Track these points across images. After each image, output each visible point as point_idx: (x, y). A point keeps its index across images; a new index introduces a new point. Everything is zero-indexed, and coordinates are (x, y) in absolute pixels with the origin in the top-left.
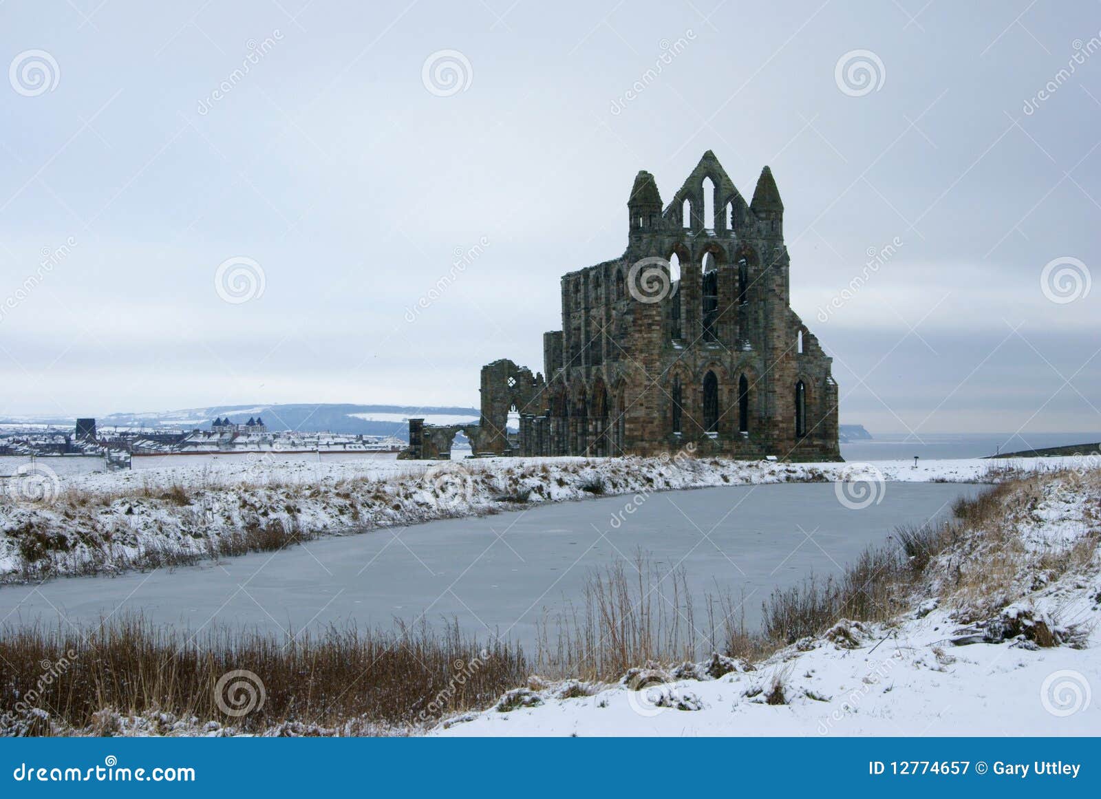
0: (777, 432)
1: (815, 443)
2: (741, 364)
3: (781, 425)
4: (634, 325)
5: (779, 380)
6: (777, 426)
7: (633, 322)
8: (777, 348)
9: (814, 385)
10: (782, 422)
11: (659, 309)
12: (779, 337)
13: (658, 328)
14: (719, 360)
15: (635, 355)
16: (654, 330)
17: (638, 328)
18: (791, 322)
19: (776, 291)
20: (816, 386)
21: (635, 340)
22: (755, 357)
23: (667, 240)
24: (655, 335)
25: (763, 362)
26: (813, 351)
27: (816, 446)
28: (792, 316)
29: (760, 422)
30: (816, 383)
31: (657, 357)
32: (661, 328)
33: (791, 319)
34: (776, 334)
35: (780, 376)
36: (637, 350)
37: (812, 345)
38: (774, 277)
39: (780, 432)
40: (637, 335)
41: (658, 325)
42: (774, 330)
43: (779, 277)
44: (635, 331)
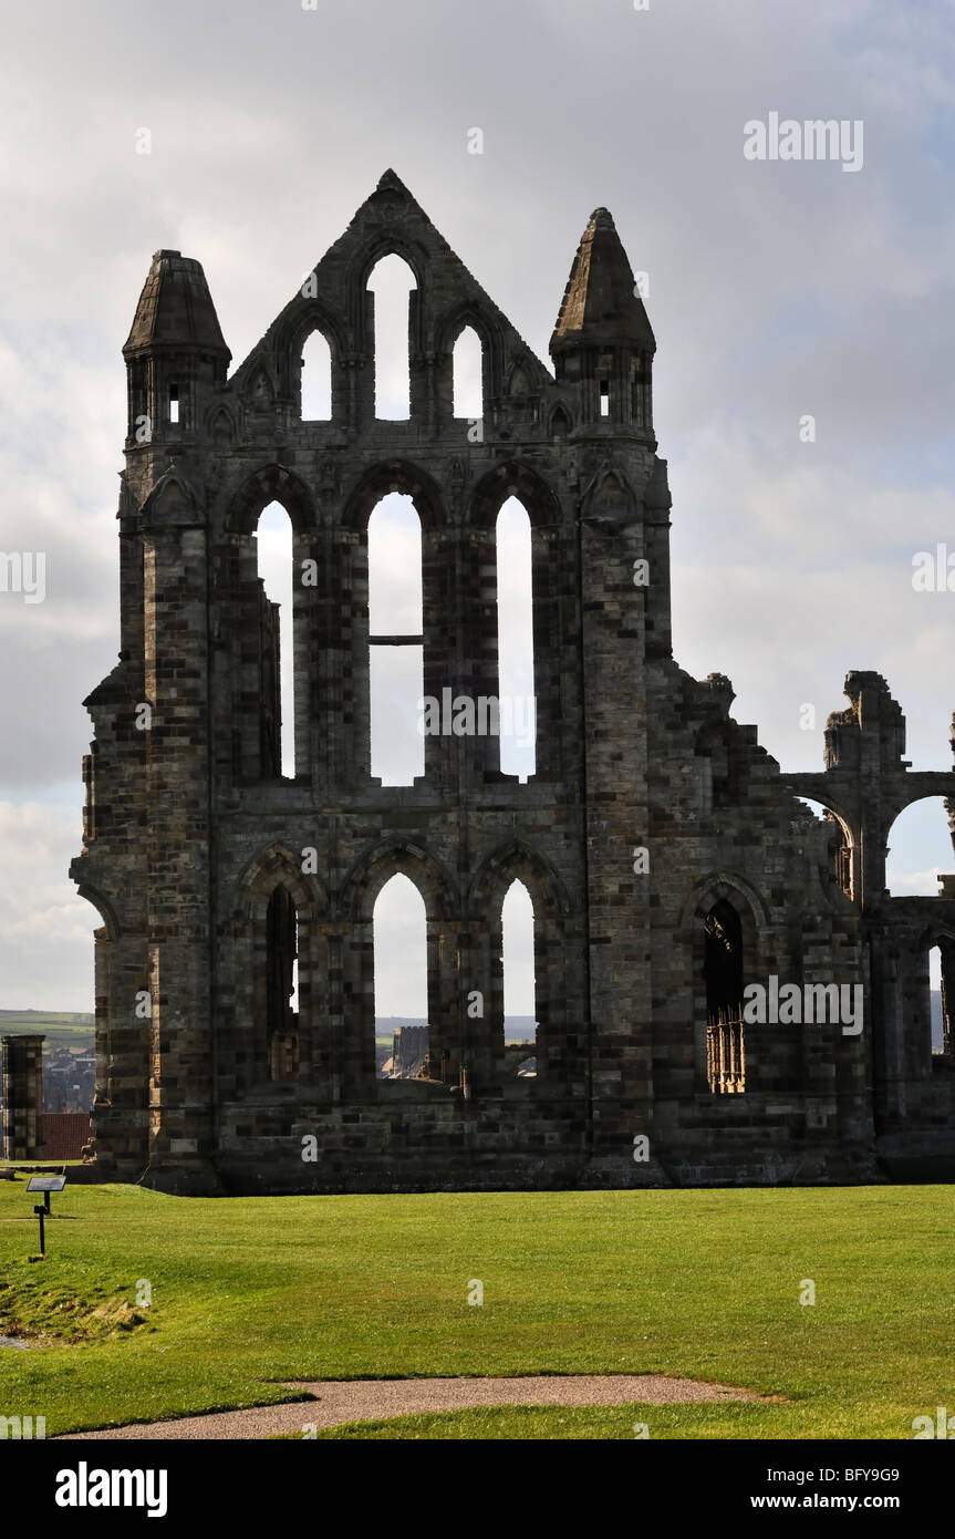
0: (615, 1076)
1: (773, 1110)
2: (495, 854)
3: (630, 1052)
4: (120, 738)
5: (618, 901)
6: (617, 1054)
7: (114, 726)
8: (612, 797)
9: (768, 915)
10: (632, 1041)
11: (190, 682)
12: (618, 757)
13: (185, 741)
14: (419, 841)
15: (124, 831)
16: (172, 750)
17: (132, 746)
18: (678, 707)
19: (608, 608)
20: (775, 918)
21: (122, 785)
22: (548, 829)
23: (235, 464)
24: (175, 767)
25: (576, 844)
26: (760, 802)
27: (778, 1121)
28: (680, 690)
29: (572, 1042)
30: (776, 909)
31: (182, 837)
32: (195, 741)
33: (678, 698)
34: (606, 748)
35: (622, 887)
36: (129, 815)
37: (756, 781)
38: (597, 563)
39: (624, 1076)
40: (130, 770)
41: (182, 733)
42: (601, 735)
43: (616, 561)
44: (121, 755)
